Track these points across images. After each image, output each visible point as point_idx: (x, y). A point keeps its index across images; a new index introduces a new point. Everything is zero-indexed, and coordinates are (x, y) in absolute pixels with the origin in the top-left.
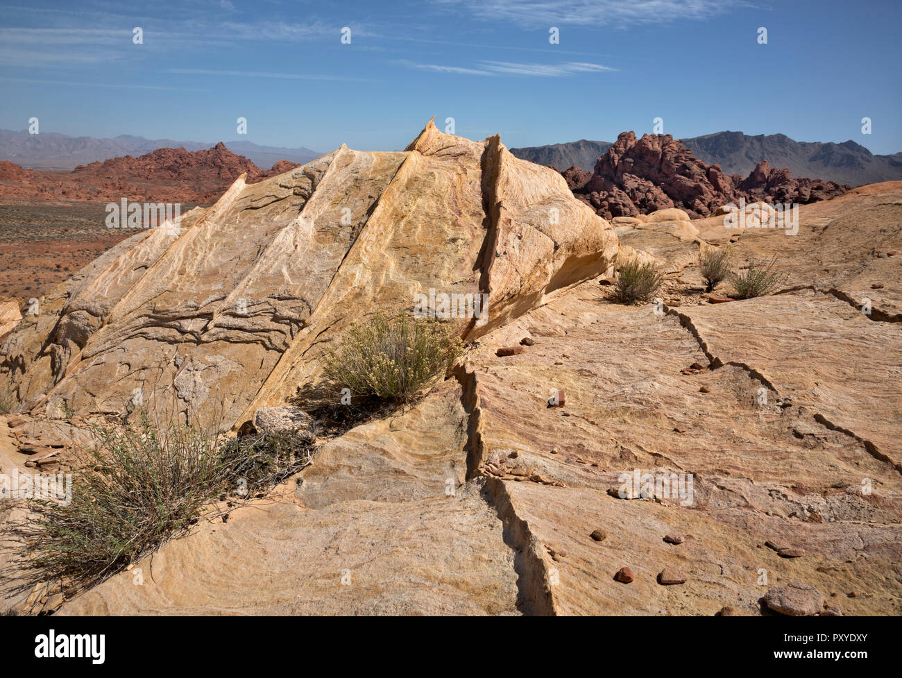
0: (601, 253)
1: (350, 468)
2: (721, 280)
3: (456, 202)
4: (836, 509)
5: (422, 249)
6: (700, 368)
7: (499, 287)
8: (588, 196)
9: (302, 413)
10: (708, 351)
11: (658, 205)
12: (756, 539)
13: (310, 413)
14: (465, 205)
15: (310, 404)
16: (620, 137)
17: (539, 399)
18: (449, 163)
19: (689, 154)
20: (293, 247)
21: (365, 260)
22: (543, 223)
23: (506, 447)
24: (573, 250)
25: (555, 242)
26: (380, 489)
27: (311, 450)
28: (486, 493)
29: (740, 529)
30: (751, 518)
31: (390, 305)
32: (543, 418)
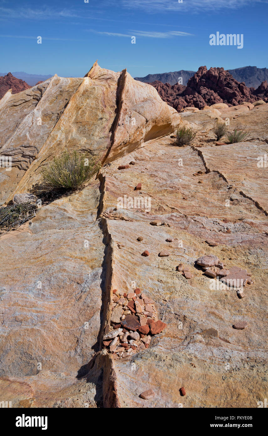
0: (170, 124)
1: (51, 217)
2: (223, 136)
3: (104, 101)
4: (237, 228)
5: (88, 123)
6: (201, 173)
7: (119, 139)
8: (184, 97)
9: (33, 196)
10: (206, 166)
11: (216, 102)
12: (202, 239)
13: (37, 196)
14: (108, 103)
15: (38, 192)
16: (200, 69)
17: (131, 187)
18: (103, 83)
19: (231, 77)
20: (32, 123)
21: (62, 128)
22: (141, 110)
23: (113, 206)
24: (156, 122)
25: (146, 119)
26: (62, 225)
27: (36, 211)
28: (100, 224)
29: (198, 236)
30: (203, 232)
31: (72, 148)
32: (131, 195)
